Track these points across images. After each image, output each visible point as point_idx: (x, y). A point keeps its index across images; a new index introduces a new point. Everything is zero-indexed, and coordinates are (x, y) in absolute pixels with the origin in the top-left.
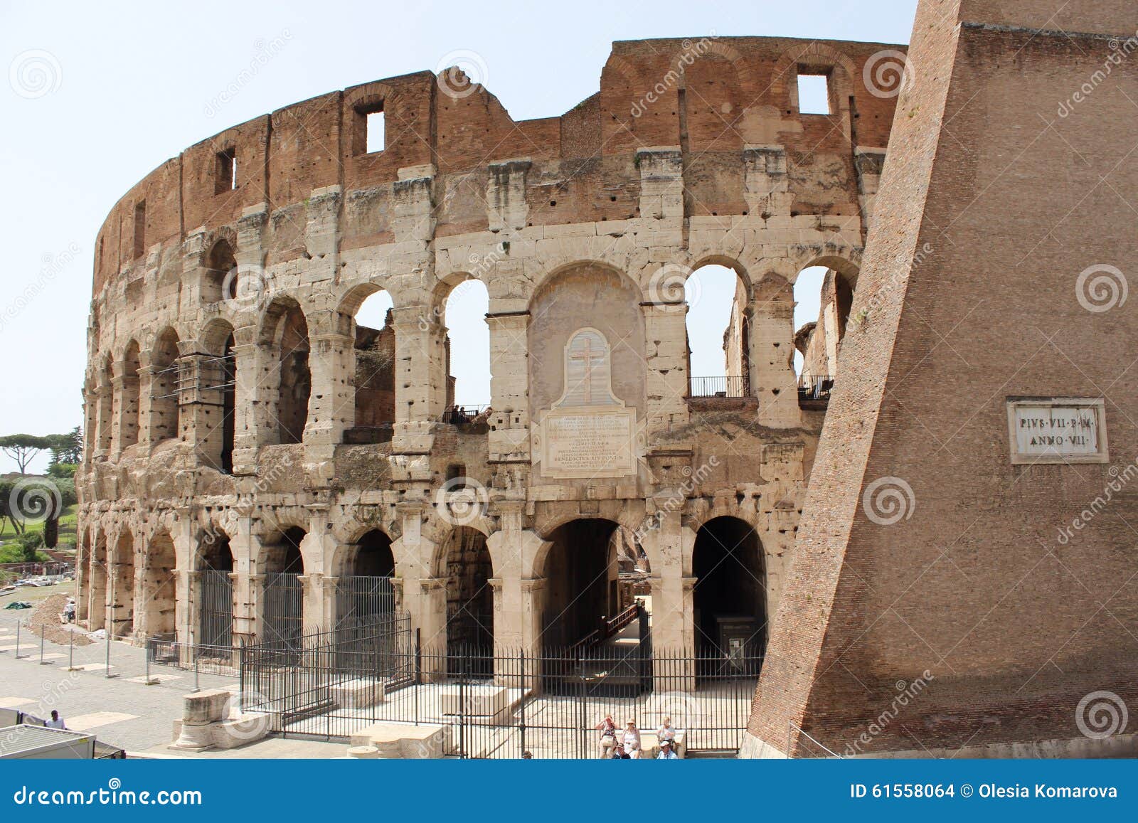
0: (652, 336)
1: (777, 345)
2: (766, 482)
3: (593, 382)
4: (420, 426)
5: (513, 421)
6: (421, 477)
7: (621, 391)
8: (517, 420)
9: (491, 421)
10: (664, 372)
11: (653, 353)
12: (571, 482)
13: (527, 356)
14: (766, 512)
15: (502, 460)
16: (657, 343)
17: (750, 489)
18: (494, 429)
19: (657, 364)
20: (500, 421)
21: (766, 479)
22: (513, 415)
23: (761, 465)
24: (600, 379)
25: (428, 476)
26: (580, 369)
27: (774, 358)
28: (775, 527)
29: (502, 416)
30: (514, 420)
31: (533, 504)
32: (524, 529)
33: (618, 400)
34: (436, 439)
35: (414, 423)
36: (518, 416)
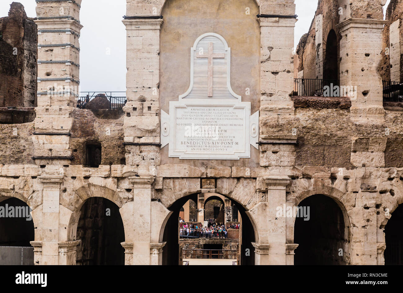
0: (266, 43)
1: (367, 55)
2: (353, 167)
3: (215, 80)
4: (60, 109)
5: (145, 110)
6: (63, 154)
7: (238, 88)
8: (149, 108)
9: (127, 108)
10: (275, 73)
11: (267, 57)
12: (194, 163)
13: (159, 54)
14: (354, 192)
15: (136, 142)
16: (271, 48)
17: (341, 172)
18: (129, 115)
19: (270, 66)
20: (135, 109)
21: (355, 164)
22: (146, 104)
23: (352, 154)
24: (222, 77)
25: (69, 154)
26: (205, 68)
27: (365, 65)
28: (360, 205)
29: (137, 104)
30: (147, 109)
31: (162, 179)
32: (153, 200)
33: (235, 95)
34: (75, 121)
35: (56, 107)
36: (150, 105)
